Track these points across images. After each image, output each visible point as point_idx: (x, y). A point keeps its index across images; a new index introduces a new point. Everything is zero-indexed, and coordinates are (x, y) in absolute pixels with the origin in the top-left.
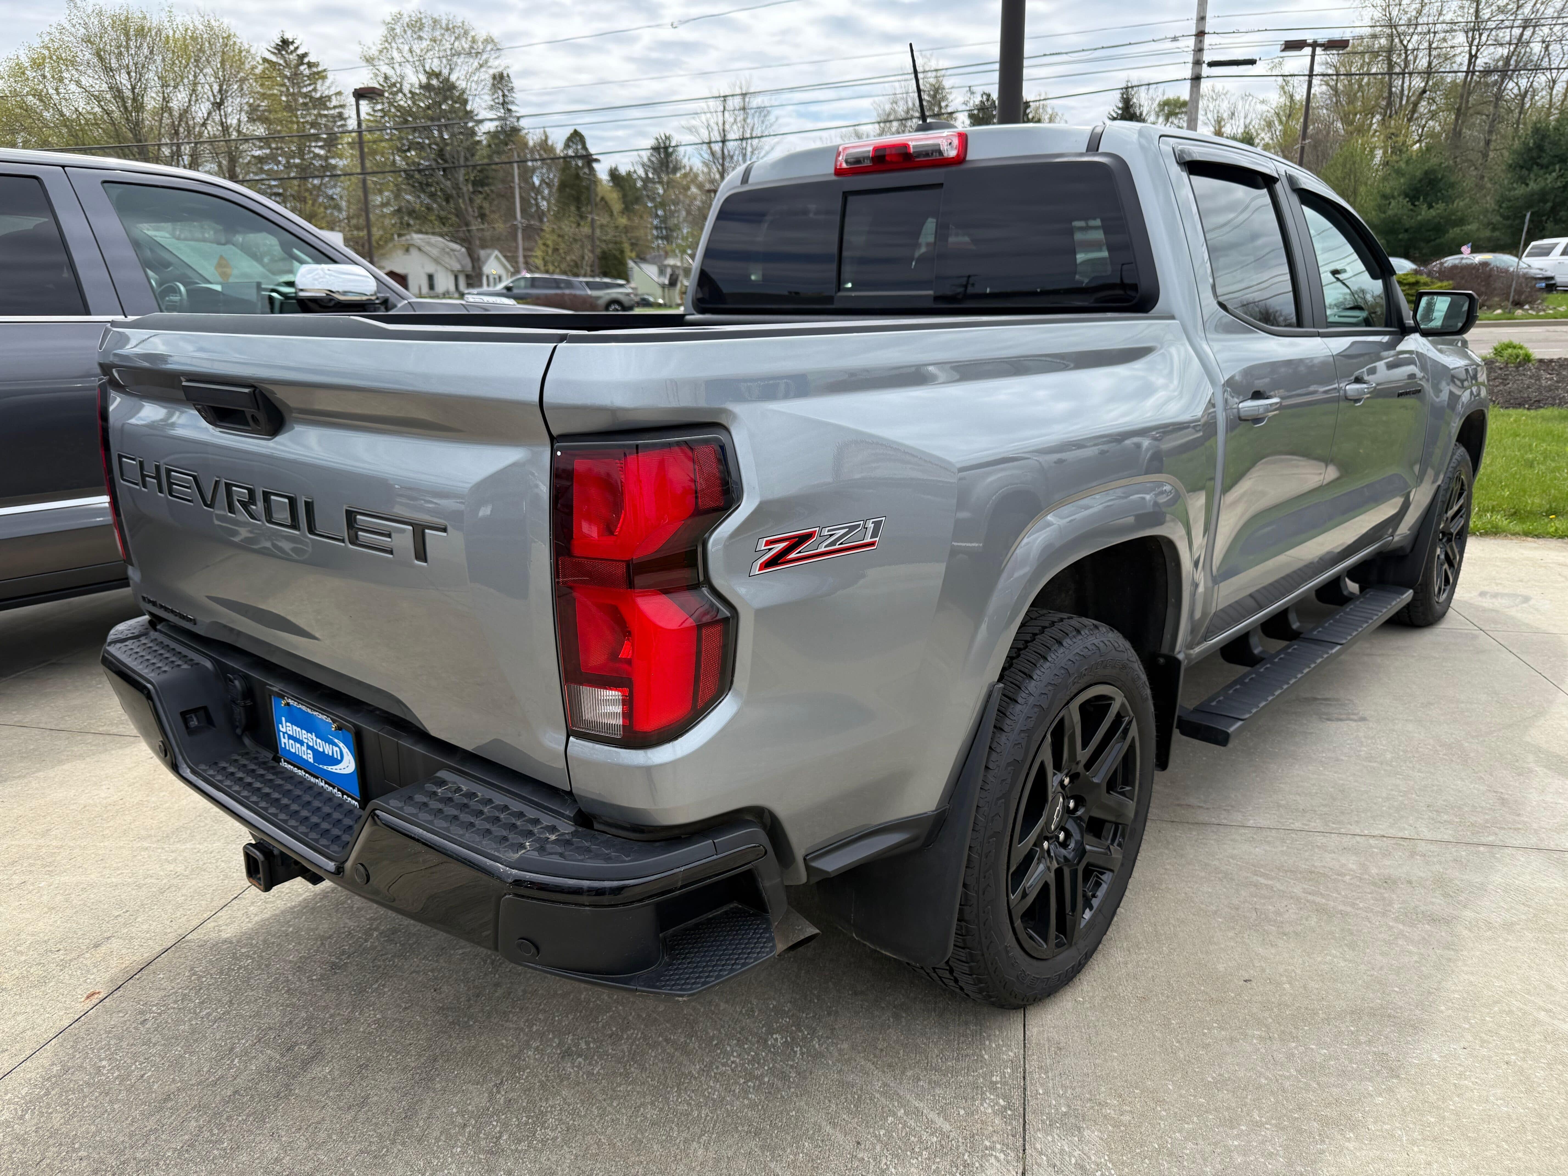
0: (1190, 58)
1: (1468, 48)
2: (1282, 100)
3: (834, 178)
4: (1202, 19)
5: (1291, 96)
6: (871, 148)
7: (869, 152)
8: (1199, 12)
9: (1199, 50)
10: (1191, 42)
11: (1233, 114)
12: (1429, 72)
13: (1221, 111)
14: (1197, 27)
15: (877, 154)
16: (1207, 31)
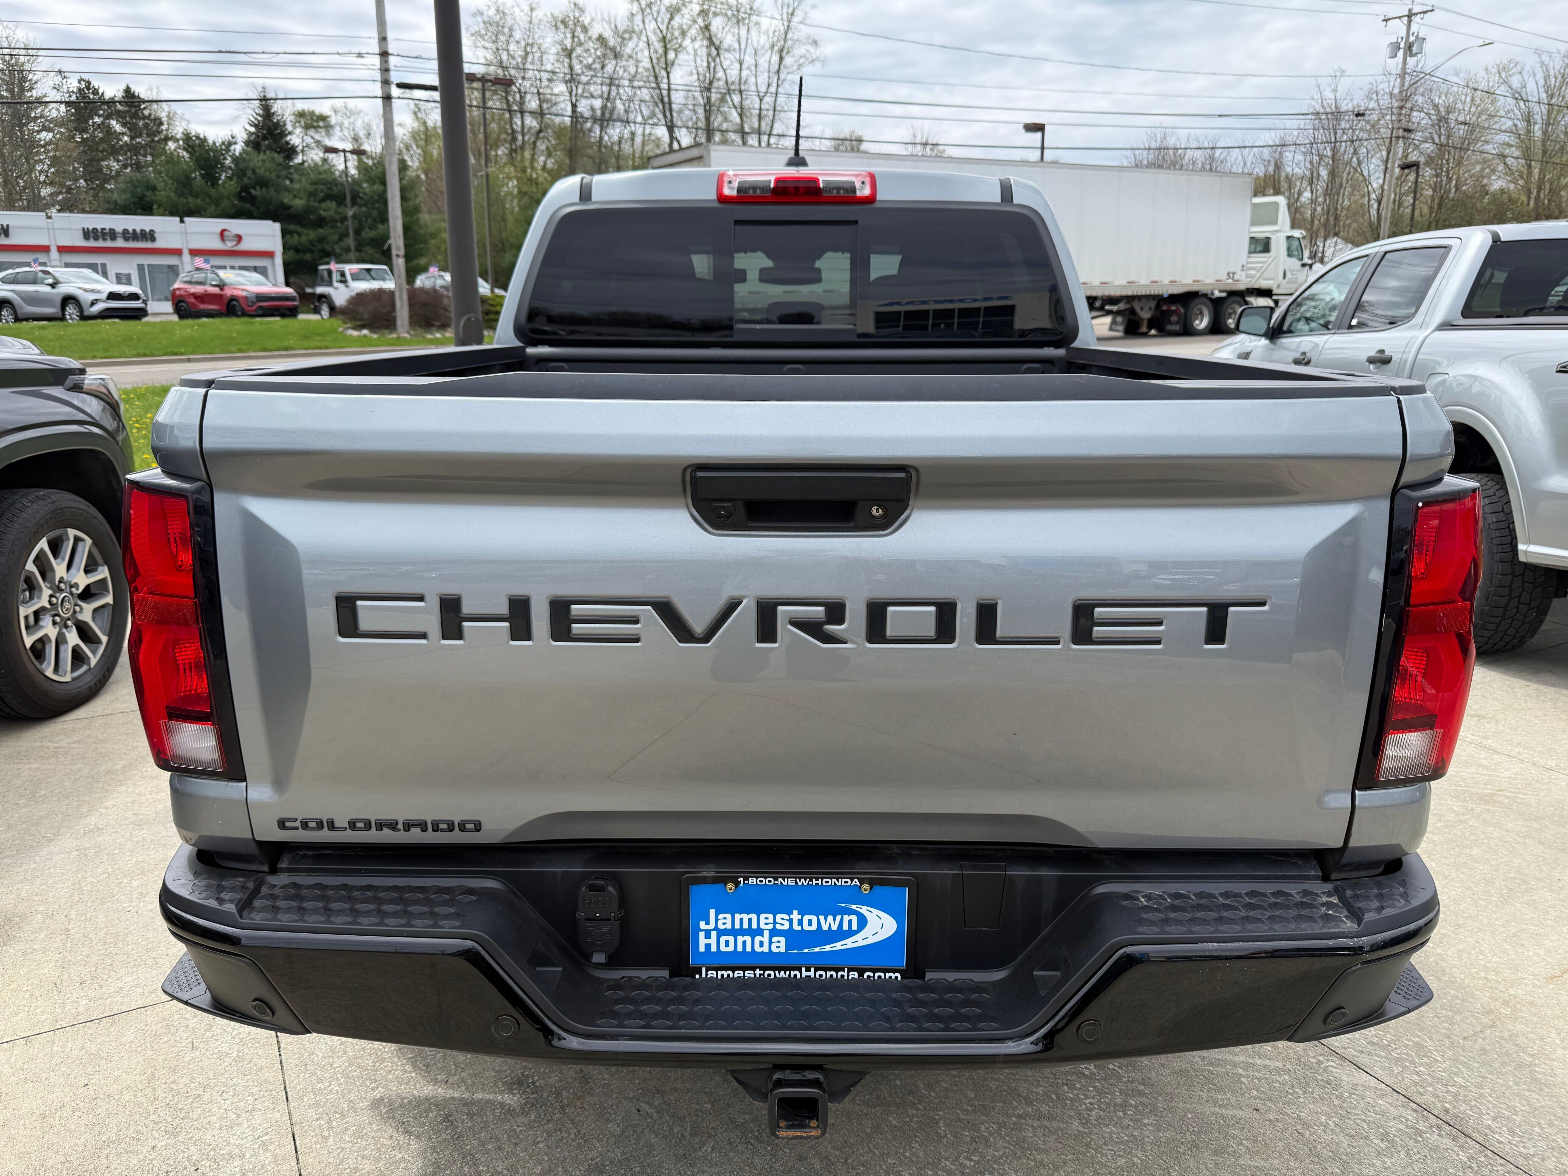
0: (378, 76)
1: (568, 98)
2: (416, 125)
3: (717, 205)
4: (383, 39)
5: (425, 123)
6: (772, 179)
7: (770, 181)
8: (379, 33)
9: (385, 70)
10: (376, 61)
11: (369, 134)
12: (540, 114)
13: (357, 130)
14: (380, 47)
15: (781, 185)
16: (390, 52)
